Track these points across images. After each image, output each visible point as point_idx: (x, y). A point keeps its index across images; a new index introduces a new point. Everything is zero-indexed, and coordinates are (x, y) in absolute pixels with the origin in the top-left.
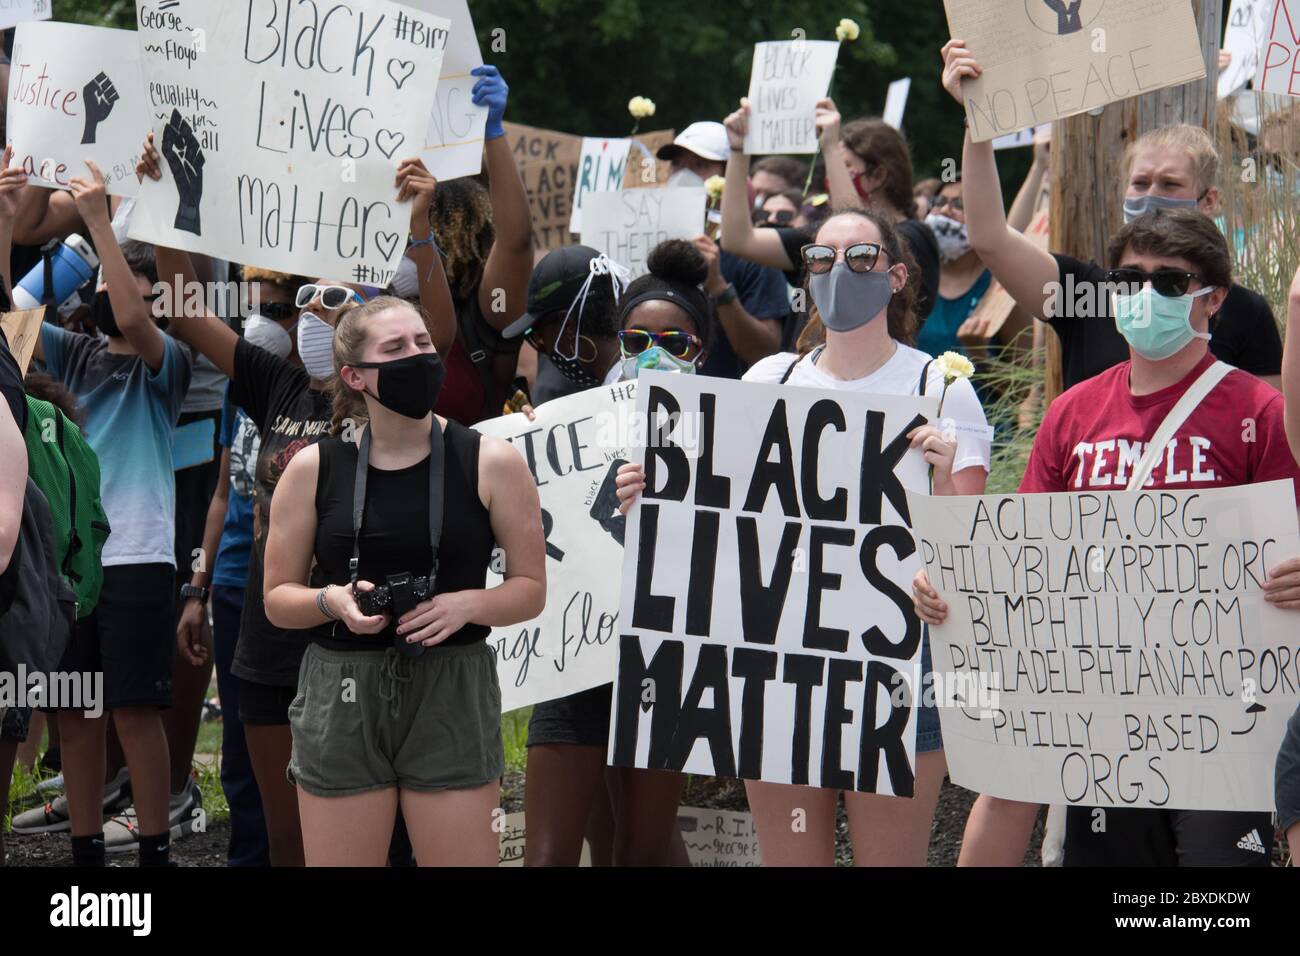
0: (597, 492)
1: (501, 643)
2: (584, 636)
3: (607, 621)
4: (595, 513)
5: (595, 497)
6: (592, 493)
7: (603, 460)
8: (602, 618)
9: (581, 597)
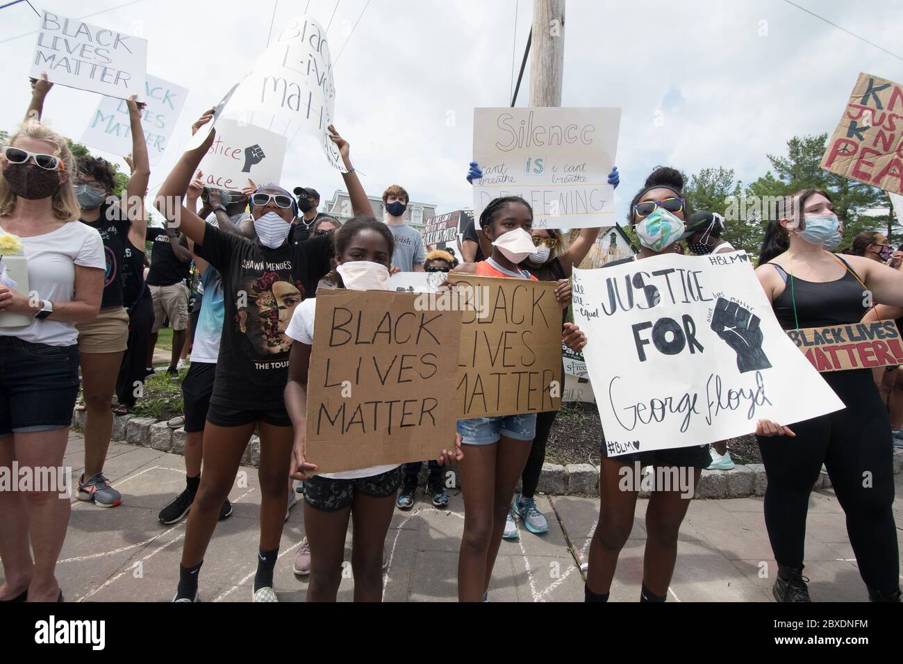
0: (713, 314)
1: (669, 401)
2: (719, 403)
3: (734, 395)
4: (714, 326)
5: (712, 317)
6: (710, 315)
7: (712, 297)
8: (730, 393)
9: (714, 378)
